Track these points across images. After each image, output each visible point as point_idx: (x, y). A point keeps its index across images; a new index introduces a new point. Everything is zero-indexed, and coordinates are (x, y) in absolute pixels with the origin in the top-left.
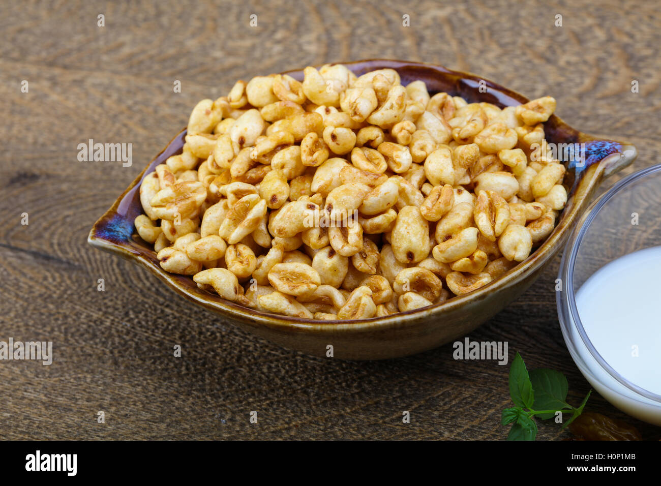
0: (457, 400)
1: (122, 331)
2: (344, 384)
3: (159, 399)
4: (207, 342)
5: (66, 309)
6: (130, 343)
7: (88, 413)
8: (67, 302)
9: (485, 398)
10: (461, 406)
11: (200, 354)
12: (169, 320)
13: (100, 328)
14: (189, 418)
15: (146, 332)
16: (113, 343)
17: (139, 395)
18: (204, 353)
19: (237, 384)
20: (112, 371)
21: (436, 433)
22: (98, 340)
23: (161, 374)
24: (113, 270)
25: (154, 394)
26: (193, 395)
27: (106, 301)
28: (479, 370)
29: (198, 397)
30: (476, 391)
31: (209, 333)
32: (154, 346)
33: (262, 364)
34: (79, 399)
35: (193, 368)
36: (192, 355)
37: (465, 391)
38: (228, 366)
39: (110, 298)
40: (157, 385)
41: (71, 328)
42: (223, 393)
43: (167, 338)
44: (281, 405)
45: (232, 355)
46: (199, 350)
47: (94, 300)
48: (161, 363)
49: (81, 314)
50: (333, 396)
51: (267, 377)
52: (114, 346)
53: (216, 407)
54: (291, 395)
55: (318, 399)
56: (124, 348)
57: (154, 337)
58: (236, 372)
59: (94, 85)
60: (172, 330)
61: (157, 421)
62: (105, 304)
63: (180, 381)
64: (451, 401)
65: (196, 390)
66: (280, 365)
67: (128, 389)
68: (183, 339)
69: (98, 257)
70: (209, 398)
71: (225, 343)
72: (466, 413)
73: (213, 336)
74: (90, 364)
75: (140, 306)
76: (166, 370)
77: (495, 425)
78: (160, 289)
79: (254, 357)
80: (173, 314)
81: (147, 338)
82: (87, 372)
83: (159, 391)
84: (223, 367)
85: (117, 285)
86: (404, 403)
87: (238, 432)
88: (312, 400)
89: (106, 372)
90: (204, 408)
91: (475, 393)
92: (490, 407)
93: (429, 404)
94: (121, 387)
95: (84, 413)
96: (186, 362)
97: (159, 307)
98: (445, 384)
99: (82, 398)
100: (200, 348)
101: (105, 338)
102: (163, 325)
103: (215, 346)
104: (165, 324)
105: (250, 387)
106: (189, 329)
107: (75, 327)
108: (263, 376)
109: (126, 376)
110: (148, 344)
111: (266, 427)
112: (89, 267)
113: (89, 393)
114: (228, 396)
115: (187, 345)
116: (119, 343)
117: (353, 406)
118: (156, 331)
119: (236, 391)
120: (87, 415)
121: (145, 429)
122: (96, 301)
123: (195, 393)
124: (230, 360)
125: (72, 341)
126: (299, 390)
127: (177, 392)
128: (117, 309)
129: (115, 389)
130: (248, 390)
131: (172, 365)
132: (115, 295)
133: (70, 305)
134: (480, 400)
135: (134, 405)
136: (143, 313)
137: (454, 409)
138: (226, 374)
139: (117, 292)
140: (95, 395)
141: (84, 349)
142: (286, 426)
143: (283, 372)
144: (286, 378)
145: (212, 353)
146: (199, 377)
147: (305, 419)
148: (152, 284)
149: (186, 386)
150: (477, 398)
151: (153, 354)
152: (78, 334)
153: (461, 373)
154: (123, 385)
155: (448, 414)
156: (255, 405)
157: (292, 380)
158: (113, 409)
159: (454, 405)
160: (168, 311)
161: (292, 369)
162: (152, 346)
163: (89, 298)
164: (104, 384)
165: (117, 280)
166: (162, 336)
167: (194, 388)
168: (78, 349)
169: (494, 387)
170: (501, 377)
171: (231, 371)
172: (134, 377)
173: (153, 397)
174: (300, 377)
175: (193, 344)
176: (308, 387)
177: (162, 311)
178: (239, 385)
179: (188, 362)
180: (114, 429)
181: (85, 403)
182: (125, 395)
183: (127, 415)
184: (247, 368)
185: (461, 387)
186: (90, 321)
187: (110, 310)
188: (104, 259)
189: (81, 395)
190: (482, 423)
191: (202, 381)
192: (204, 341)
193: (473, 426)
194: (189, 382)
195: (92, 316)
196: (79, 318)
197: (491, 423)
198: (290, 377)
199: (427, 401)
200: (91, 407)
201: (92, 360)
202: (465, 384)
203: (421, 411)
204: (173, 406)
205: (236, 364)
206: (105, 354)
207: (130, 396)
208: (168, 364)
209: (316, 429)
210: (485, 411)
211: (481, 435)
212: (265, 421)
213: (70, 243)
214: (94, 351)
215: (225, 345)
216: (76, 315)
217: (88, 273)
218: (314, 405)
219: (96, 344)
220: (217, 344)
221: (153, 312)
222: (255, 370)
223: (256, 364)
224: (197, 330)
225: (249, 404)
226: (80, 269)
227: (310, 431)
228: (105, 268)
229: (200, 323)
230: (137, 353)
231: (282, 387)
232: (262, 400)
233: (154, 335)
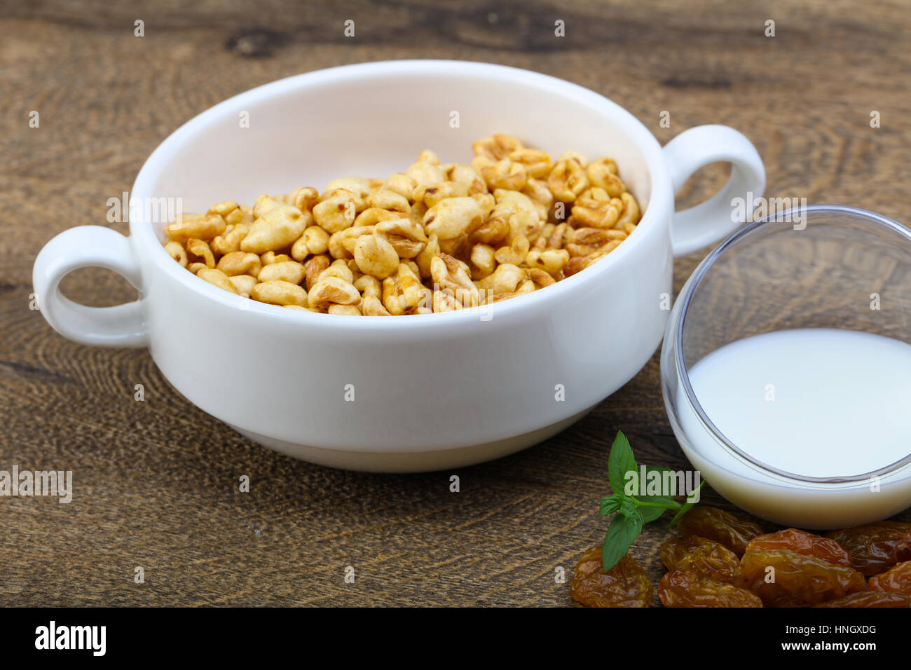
0: (541, 508)
1: (128, 443)
2: (403, 493)
3: (178, 511)
4: (235, 454)
5: (57, 420)
6: (139, 454)
7: (91, 525)
8: (57, 414)
9: (575, 504)
10: (547, 513)
11: (226, 465)
12: (185, 431)
13: (101, 439)
14: (215, 529)
15: (158, 443)
16: (118, 455)
17: (153, 506)
18: (231, 465)
19: (273, 495)
20: (118, 482)
21: (518, 540)
22: (99, 452)
23: (179, 486)
24: (113, 381)
25: (171, 505)
26: (220, 507)
27: (106, 413)
28: (565, 476)
29: (226, 509)
30: (563, 497)
31: (235, 445)
32: (168, 457)
33: (302, 474)
34: (79, 511)
35: (217, 480)
36: (215, 467)
37: (551, 497)
38: (260, 478)
39: (111, 410)
40: (174, 496)
41: (65, 440)
42: (257, 504)
43: (185, 449)
44: (328, 515)
45: (265, 466)
46: (224, 462)
47: (91, 412)
48: (179, 475)
49: (76, 426)
50: (390, 504)
51: (310, 487)
52: (119, 458)
53: (248, 518)
54: (339, 505)
55: (373, 508)
56: (132, 459)
57: (169, 449)
58: (270, 483)
59: (79, 196)
60: (191, 441)
61: (177, 532)
62: (106, 416)
63: (203, 493)
64: (534, 508)
65: (224, 501)
66: (324, 475)
67: (138, 501)
68: (204, 451)
69: (93, 368)
70: (239, 509)
71: (255, 454)
72: (553, 520)
73: (241, 448)
74: (91, 476)
75: (149, 418)
76: (186, 481)
77: (588, 531)
78: (174, 400)
79: (291, 468)
80: (190, 425)
81: (160, 449)
82: (87, 484)
83: (178, 503)
84: (254, 479)
85: (120, 397)
86: (478, 510)
87: (276, 542)
88: (365, 508)
89: (110, 484)
90: (234, 519)
91: (563, 499)
92: (581, 513)
93: (507, 511)
94: (130, 499)
95: (86, 525)
96: (208, 473)
97: (172, 418)
98: (525, 491)
99: (82, 511)
100: (224, 459)
101: (108, 450)
102: (178, 436)
103: (244, 457)
104: (182, 436)
105: (288, 497)
106: (211, 441)
107: (70, 439)
108: (303, 486)
109: (135, 488)
110: (161, 456)
111: (310, 536)
112: (83, 379)
113: (91, 505)
114: (262, 507)
115: (210, 457)
116: (126, 454)
117: (415, 515)
118: (171, 442)
119: (273, 501)
120: (89, 527)
121: (162, 540)
122: (95, 413)
123: (221, 504)
124: (263, 471)
125: (66, 453)
126: (348, 499)
127: (200, 503)
128: (121, 421)
129: (123, 500)
130: (285, 500)
131: (192, 476)
132: (117, 406)
133: (62, 417)
134: (569, 507)
135: (148, 516)
136: (153, 424)
137: (538, 516)
138: (259, 485)
139: (119, 403)
140: (98, 507)
141: (82, 462)
142: (335, 535)
143: (328, 482)
144: (332, 488)
145: (241, 465)
146: (226, 488)
147: (358, 527)
148: (163, 395)
149: (210, 497)
150: (564, 504)
151: (169, 465)
152: (73, 446)
153: (544, 480)
154: (133, 496)
155: (531, 521)
156: (296, 515)
157: (340, 490)
158: (122, 521)
159: (538, 513)
160: (184, 422)
161: (339, 479)
162: (166, 458)
163: (85, 410)
164: (110, 495)
165: (118, 391)
166: (179, 448)
167: (220, 500)
168: (75, 462)
169: (585, 493)
170: (593, 483)
171: (264, 482)
172: (146, 488)
173: (171, 509)
174: (349, 487)
175: (217, 456)
176: (359, 496)
177: (177, 422)
178: (275, 496)
179: (212, 474)
180: (124, 541)
181: (87, 515)
182: (136, 507)
183: (139, 526)
184: (284, 478)
185: (546, 493)
186: (88, 433)
187: (112, 422)
188: (102, 371)
189: (81, 507)
190: (573, 529)
191: (229, 492)
192: (229, 453)
193: (561, 533)
194: (214, 493)
195: (90, 428)
196: (74, 431)
197: (584, 529)
198: (337, 486)
199: (505, 508)
200: (94, 519)
201: (92, 472)
202: (550, 491)
203: (499, 519)
204: (196, 517)
205: (270, 475)
206: (108, 465)
207: (143, 507)
208: (187, 476)
209: (372, 538)
210: (576, 517)
211: (572, 541)
212: (309, 530)
213: (58, 355)
214: (94, 463)
215: (256, 457)
216: (70, 426)
217: (82, 385)
218: (368, 514)
219: (97, 456)
220: (246, 455)
221: (166, 423)
222: (293, 480)
223: (294, 474)
224: (222, 442)
225: (288, 514)
226: (73, 381)
227: (364, 540)
228: (104, 380)
229: (224, 435)
230: (148, 464)
231: (327, 496)
232: (304, 510)
233: (169, 447)
